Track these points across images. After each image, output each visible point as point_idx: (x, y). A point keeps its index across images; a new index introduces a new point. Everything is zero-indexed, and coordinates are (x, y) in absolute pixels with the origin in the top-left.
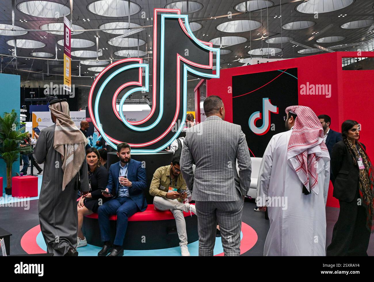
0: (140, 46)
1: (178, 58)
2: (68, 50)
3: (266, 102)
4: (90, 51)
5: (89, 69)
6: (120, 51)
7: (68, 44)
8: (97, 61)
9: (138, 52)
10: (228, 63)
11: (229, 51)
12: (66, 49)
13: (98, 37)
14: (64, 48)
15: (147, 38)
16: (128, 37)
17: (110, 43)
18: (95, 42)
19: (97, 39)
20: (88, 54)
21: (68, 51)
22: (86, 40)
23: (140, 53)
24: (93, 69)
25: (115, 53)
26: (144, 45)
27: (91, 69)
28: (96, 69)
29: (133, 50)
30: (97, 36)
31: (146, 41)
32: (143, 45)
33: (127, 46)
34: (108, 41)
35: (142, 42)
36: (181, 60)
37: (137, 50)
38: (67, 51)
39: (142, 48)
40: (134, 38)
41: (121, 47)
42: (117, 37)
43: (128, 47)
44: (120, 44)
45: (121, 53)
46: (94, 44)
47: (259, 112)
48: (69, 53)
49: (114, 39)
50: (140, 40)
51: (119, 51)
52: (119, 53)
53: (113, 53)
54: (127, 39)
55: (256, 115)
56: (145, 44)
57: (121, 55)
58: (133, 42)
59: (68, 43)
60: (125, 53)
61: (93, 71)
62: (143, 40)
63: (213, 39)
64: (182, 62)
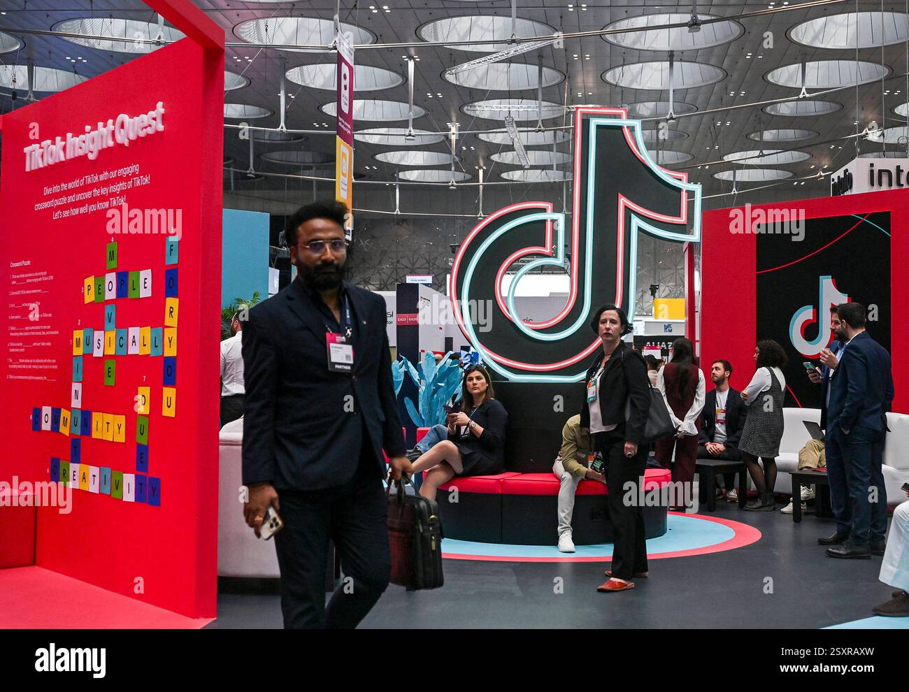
0: (544, 88)
1: (622, 202)
2: (345, 126)
3: (826, 283)
4: (385, 102)
5: (379, 157)
6: (481, 103)
7: (345, 109)
8: (410, 135)
9: (540, 107)
10: (830, 142)
11: (833, 105)
12: (343, 124)
13: (414, 59)
14: (338, 121)
15: (567, 64)
16: (510, 61)
17: (450, 77)
18: (405, 76)
19: (411, 65)
20: (379, 109)
21: (347, 128)
22: (375, 69)
23: (546, 109)
24: (393, 158)
25: (466, 108)
26: (558, 84)
27: (386, 157)
28: (402, 158)
29: (522, 99)
30: (411, 58)
31: (565, 72)
32: (554, 85)
33: (503, 87)
34: (444, 71)
35: (551, 76)
36: (625, 207)
37: (536, 99)
38: (344, 128)
39: (550, 94)
40: (526, 63)
41: (484, 91)
42: (472, 62)
43: (509, 91)
44: (480, 80)
45: (485, 109)
46: (399, 80)
47: (812, 306)
48: (349, 132)
49: (465, 66)
50: (544, 69)
51: (476, 104)
52: (478, 108)
53: (460, 108)
54: (505, 65)
55: (805, 314)
56: (562, 82)
57: (485, 115)
58: (525, 75)
59: (346, 104)
60: (496, 110)
61: (394, 162)
62: (555, 69)
63: (780, 70)
64: (628, 211)
